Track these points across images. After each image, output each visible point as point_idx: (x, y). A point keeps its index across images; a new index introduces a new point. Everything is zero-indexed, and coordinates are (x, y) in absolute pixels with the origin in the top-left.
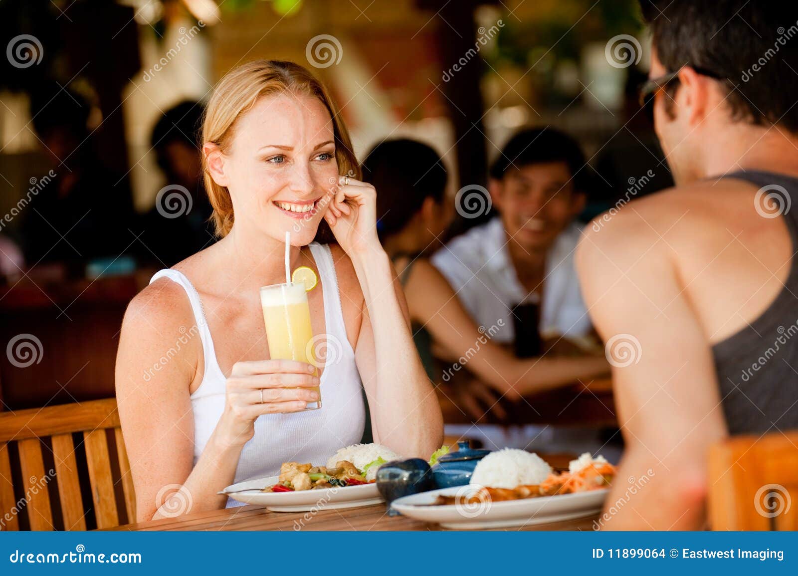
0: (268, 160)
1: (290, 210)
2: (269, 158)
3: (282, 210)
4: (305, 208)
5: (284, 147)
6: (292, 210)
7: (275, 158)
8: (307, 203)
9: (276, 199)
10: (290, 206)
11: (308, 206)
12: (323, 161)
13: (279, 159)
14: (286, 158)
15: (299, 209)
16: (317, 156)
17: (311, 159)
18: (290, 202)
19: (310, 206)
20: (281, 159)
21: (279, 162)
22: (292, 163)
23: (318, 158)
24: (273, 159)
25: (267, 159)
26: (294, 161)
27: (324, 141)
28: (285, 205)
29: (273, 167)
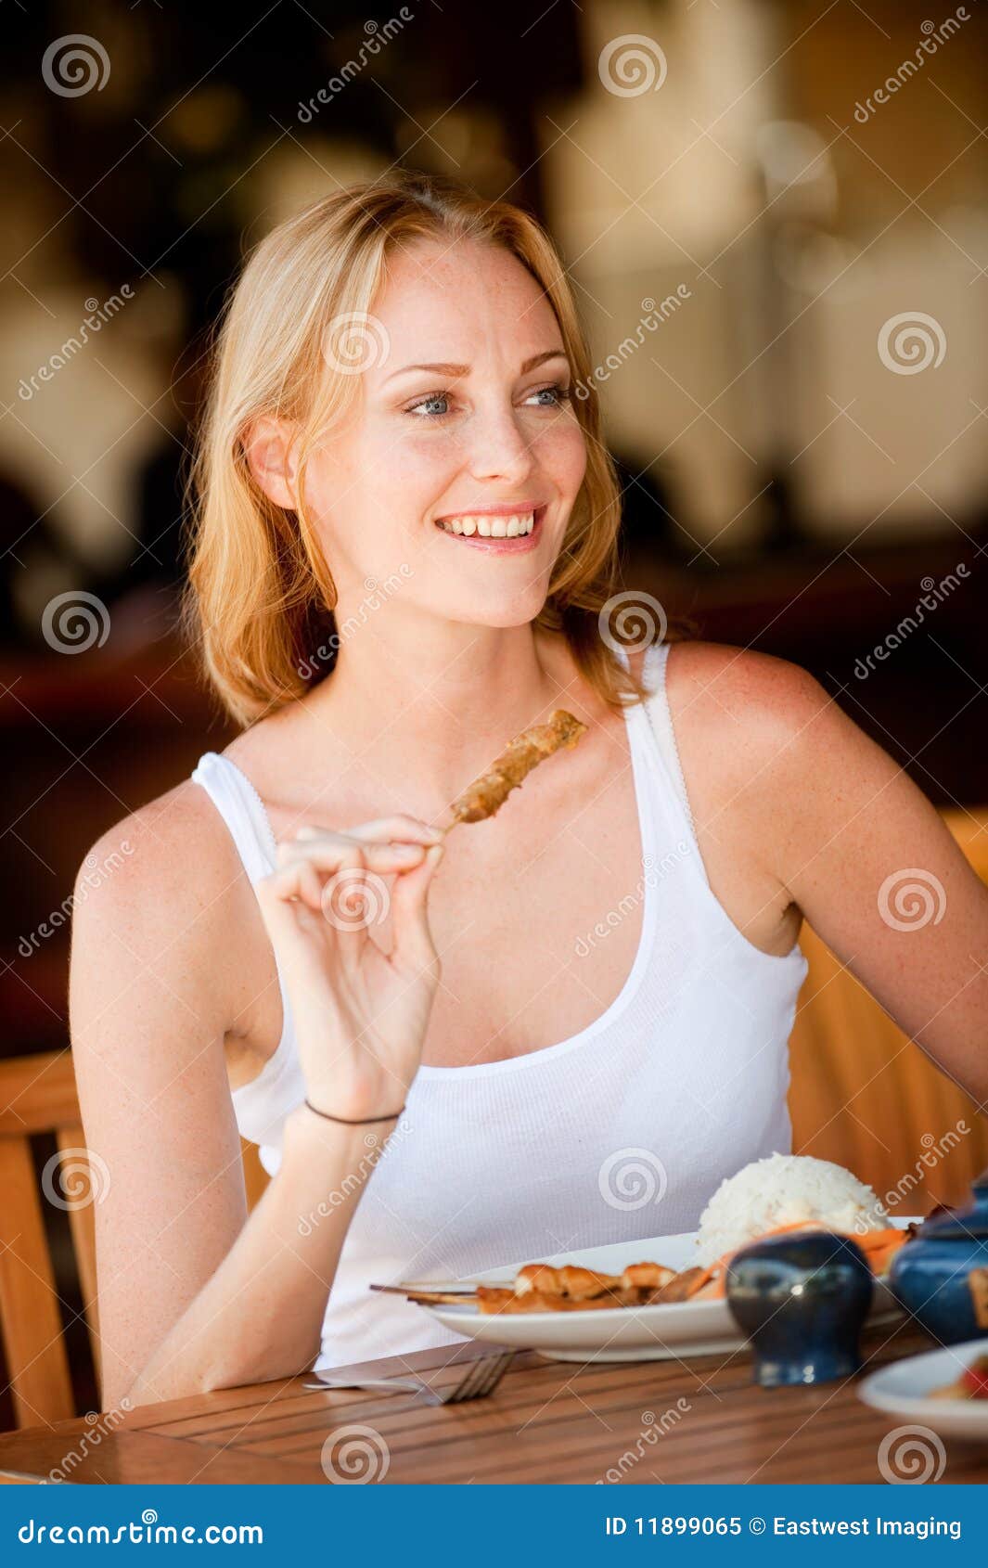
0: (408, 411)
1: (475, 535)
2: (413, 402)
3: (456, 537)
4: (515, 526)
5: (446, 366)
6: (482, 532)
7: (428, 403)
8: (516, 512)
9: (442, 513)
10: (476, 522)
11: (520, 522)
12: (545, 407)
13: (437, 407)
14: (453, 402)
15: (499, 527)
16: (531, 396)
17: (515, 400)
18: (475, 514)
19: (524, 520)
20: (444, 403)
21: (437, 413)
22: (468, 410)
23: (534, 401)
24: (421, 404)
25: (406, 407)
26: (473, 407)
27: (544, 350)
28: (461, 522)
29: (422, 425)
